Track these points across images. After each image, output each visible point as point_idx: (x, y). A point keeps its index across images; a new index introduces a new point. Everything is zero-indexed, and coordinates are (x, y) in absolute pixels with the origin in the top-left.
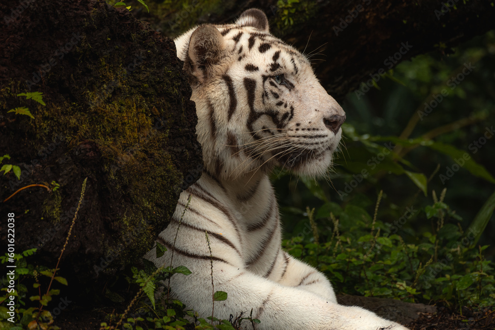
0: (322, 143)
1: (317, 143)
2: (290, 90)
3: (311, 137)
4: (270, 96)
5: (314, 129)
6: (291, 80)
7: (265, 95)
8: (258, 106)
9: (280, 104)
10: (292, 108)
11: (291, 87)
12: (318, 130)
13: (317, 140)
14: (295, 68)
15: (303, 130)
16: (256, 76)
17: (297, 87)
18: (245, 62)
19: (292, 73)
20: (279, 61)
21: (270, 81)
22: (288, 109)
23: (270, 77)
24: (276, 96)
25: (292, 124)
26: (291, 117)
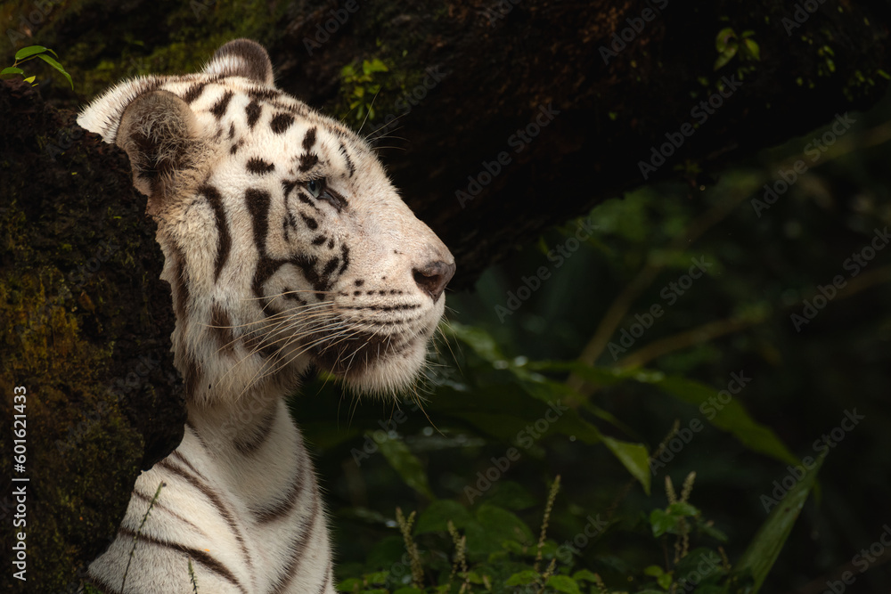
0: (410, 320)
1: (399, 322)
2: (339, 211)
3: (387, 309)
4: (301, 224)
5: (393, 292)
6: (342, 189)
7: (289, 222)
8: (276, 247)
9: (319, 241)
10: (345, 250)
11: (340, 203)
12: (400, 292)
13: (399, 315)
14: (351, 167)
15: (370, 293)
16: (270, 184)
17: (354, 204)
18: (245, 154)
19: (343, 175)
20: (316, 150)
21: (299, 192)
22: (337, 251)
23: (299, 183)
24: (312, 224)
25: (346, 283)
26: (344, 268)
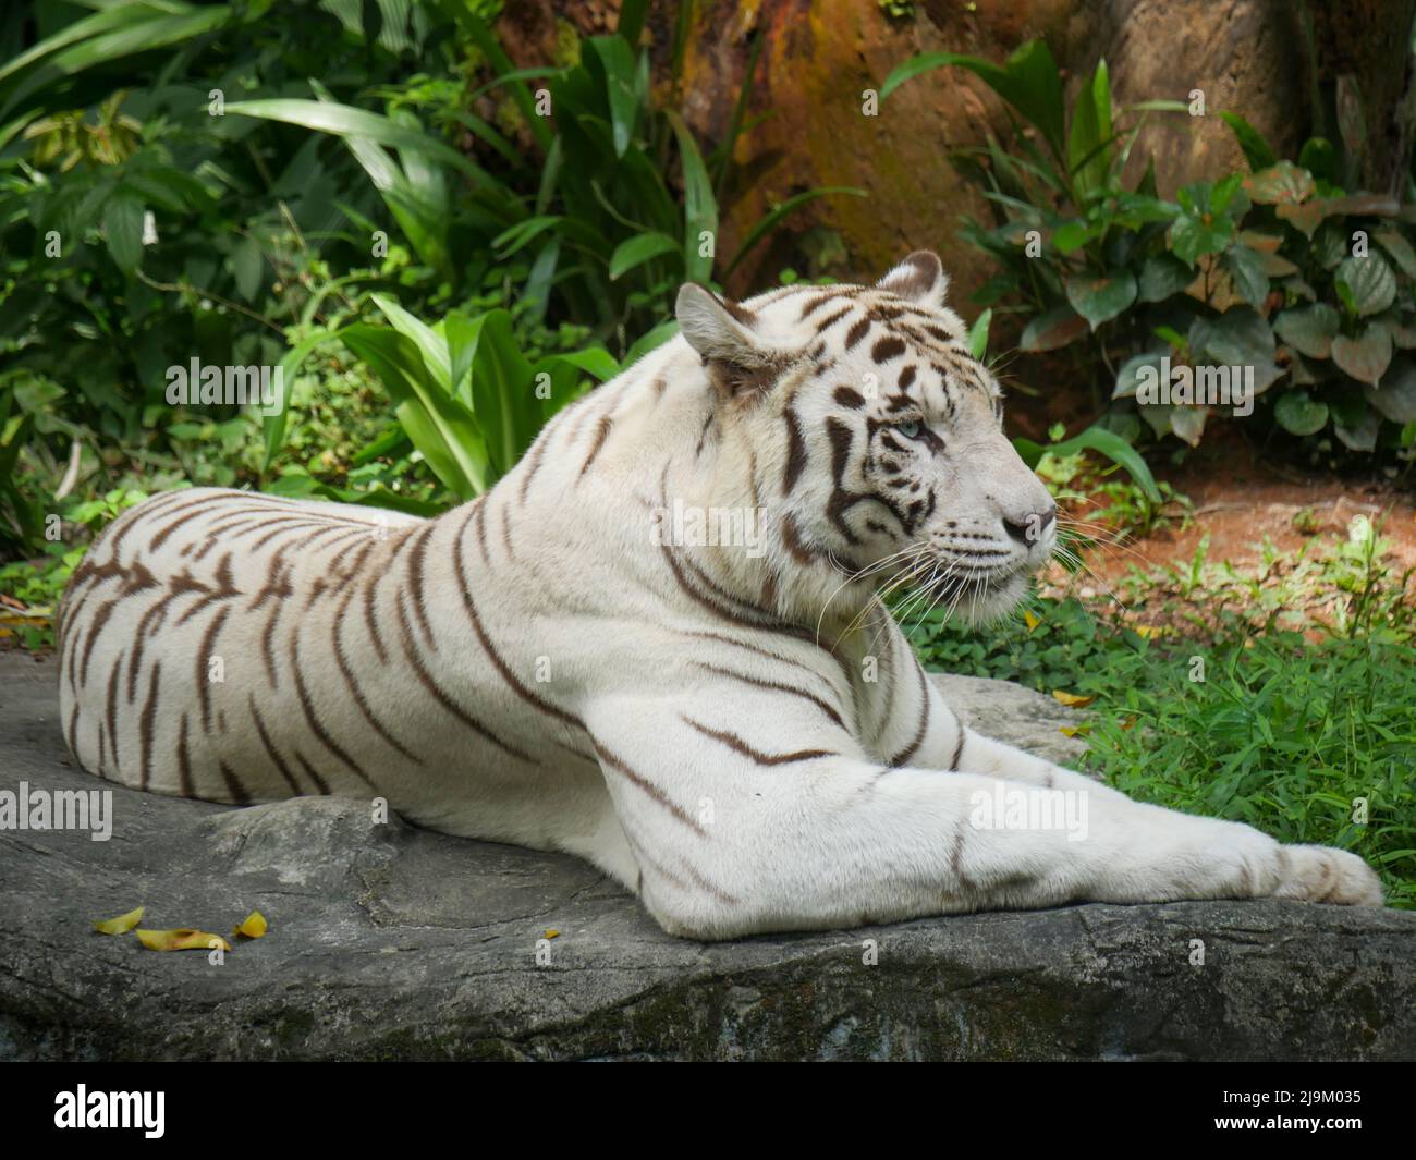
0: (999, 567)
1: (990, 568)
2: (934, 455)
3: (980, 554)
4: (878, 469)
5: (984, 537)
6: (942, 433)
7: (867, 464)
8: (852, 481)
9: (899, 484)
10: (932, 497)
11: (936, 445)
12: (991, 538)
13: (985, 562)
14: (951, 406)
15: (965, 536)
16: (855, 420)
17: (953, 447)
18: (832, 379)
19: (943, 414)
20: (913, 392)
21: (885, 434)
22: (922, 495)
23: (887, 424)
24: (891, 468)
25: (935, 524)
26: (930, 512)
